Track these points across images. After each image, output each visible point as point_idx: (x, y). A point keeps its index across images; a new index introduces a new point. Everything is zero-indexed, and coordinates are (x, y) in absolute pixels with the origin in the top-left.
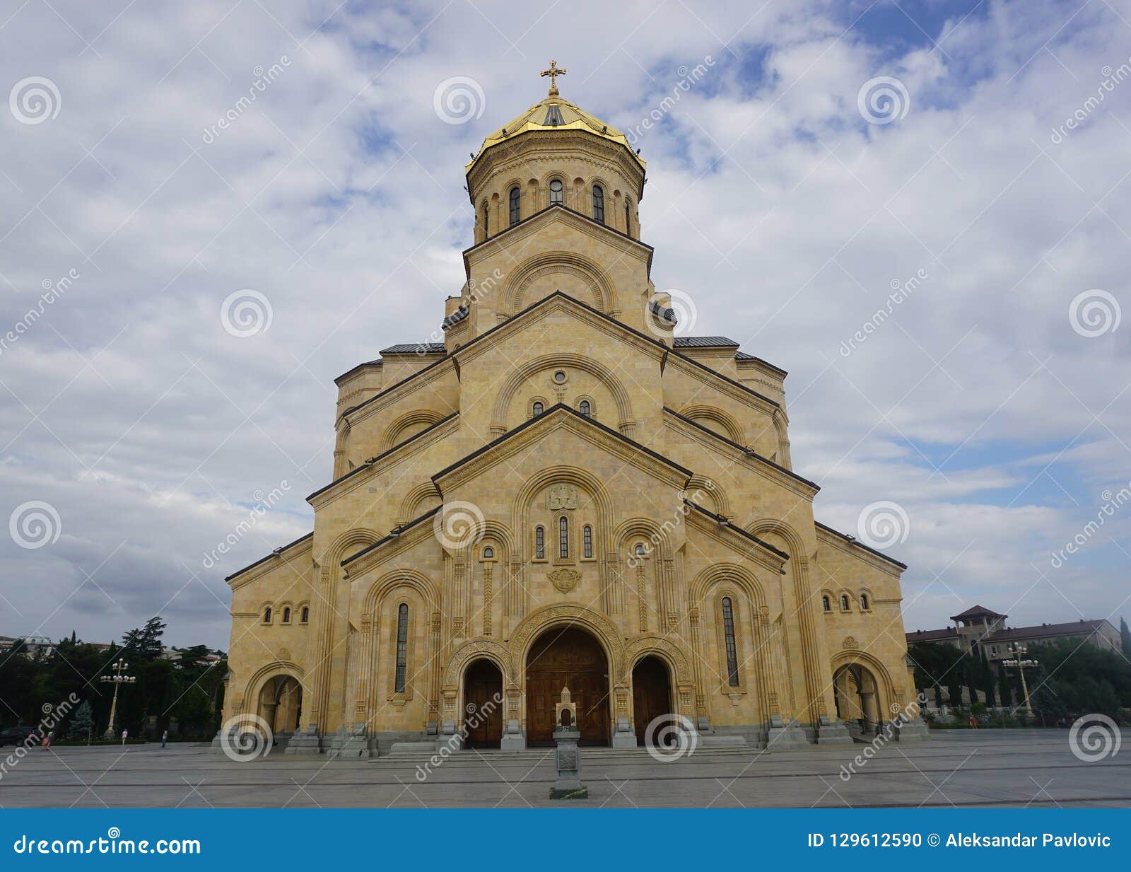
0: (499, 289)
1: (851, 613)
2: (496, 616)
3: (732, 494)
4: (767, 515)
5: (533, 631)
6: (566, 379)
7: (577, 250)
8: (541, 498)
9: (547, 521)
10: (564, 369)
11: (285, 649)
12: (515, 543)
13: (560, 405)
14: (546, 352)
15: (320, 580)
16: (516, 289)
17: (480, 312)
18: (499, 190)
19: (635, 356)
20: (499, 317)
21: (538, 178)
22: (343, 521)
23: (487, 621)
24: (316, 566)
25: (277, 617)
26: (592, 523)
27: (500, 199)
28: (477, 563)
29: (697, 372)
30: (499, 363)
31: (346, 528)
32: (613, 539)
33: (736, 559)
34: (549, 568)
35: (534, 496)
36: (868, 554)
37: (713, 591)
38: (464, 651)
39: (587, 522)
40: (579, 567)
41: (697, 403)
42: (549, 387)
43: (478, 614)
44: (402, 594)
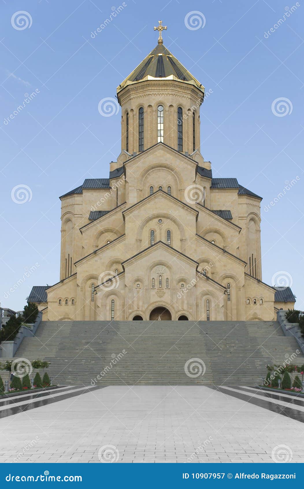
0: (137, 179)
1: (250, 305)
2: (141, 304)
3: (217, 264)
4: (228, 272)
5: (152, 308)
6: (162, 222)
7: (168, 163)
8: (154, 270)
9: (155, 276)
10: (161, 218)
11: (67, 313)
12: (146, 283)
13: (160, 241)
14: (155, 212)
15: (80, 291)
16: (144, 178)
17: (130, 188)
18: (134, 108)
19: (187, 214)
20: (137, 191)
21: (152, 105)
22: (87, 271)
23: (138, 305)
24: (78, 286)
25: (63, 303)
26: (169, 277)
27: (134, 113)
28: (135, 289)
29: (212, 215)
30: (139, 216)
31: (88, 274)
32: (175, 283)
33: (211, 288)
34: (156, 291)
35: (152, 269)
36: (264, 286)
37: (204, 298)
38: (133, 313)
39: (167, 277)
40: (165, 291)
41: (211, 227)
42: (156, 225)
43: (136, 303)
44: (112, 297)
